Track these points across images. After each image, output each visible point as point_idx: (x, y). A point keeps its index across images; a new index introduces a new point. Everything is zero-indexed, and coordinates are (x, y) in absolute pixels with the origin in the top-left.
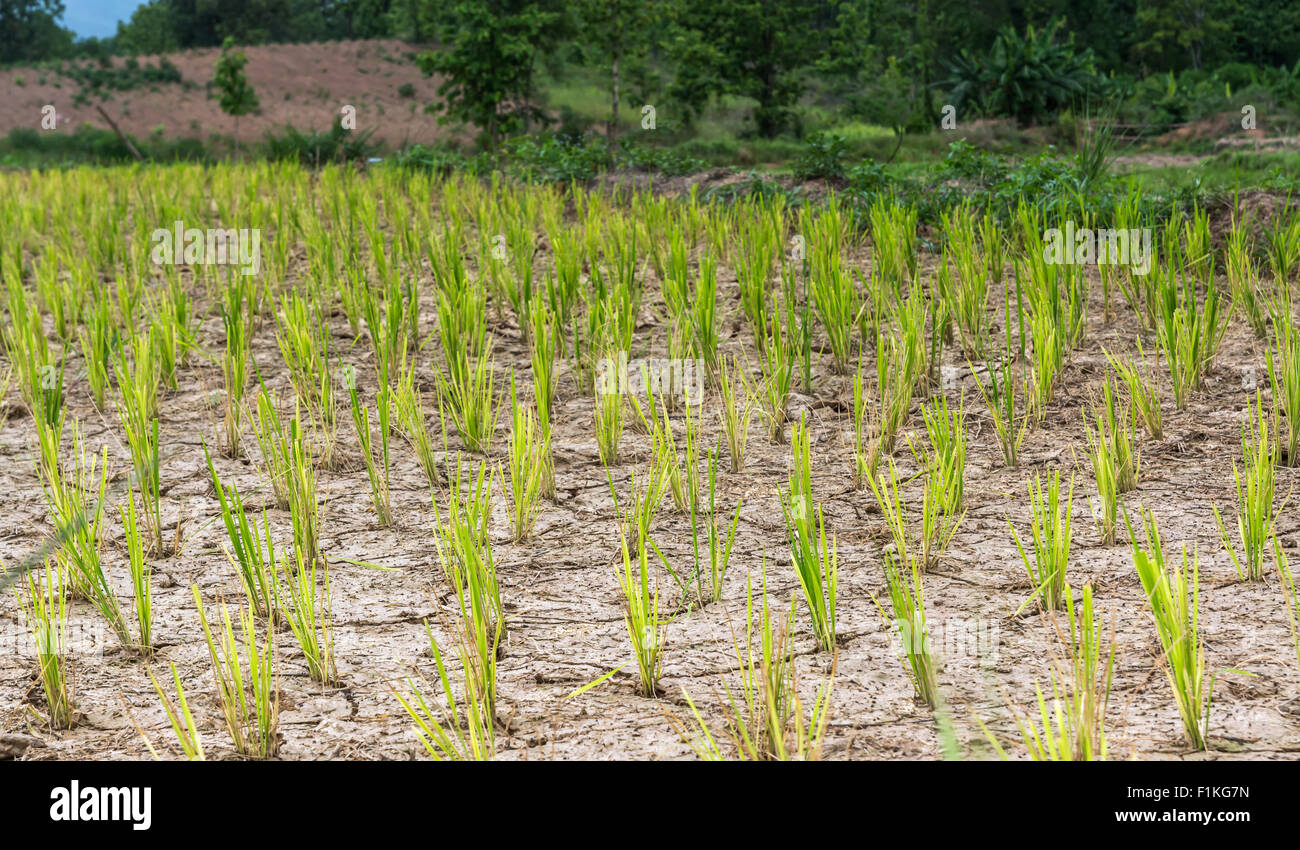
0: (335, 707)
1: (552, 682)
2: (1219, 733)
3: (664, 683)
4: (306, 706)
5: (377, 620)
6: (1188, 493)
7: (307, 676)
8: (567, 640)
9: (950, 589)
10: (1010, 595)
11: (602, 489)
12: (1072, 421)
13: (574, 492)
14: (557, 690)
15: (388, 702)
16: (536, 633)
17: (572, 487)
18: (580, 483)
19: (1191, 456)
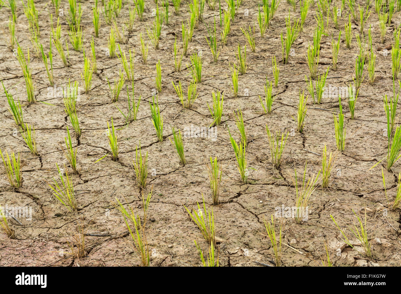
0: (37, 164)
1: (91, 155)
2: (250, 177)
3: (119, 155)
4: (30, 164)
5: (49, 127)
6: (259, 76)
7: (30, 152)
8: (96, 136)
9: (194, 116)
10: (208, 118)
11: (110, 69)
12: (233, 42)
13: (102, 70)
14: (93, 159)
15: (50, 162)
16: (89, 133)
17: (102, 69)
18: (104, 67)
19: (261, 59)
